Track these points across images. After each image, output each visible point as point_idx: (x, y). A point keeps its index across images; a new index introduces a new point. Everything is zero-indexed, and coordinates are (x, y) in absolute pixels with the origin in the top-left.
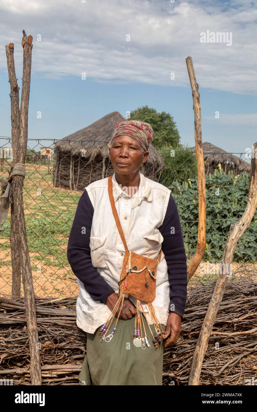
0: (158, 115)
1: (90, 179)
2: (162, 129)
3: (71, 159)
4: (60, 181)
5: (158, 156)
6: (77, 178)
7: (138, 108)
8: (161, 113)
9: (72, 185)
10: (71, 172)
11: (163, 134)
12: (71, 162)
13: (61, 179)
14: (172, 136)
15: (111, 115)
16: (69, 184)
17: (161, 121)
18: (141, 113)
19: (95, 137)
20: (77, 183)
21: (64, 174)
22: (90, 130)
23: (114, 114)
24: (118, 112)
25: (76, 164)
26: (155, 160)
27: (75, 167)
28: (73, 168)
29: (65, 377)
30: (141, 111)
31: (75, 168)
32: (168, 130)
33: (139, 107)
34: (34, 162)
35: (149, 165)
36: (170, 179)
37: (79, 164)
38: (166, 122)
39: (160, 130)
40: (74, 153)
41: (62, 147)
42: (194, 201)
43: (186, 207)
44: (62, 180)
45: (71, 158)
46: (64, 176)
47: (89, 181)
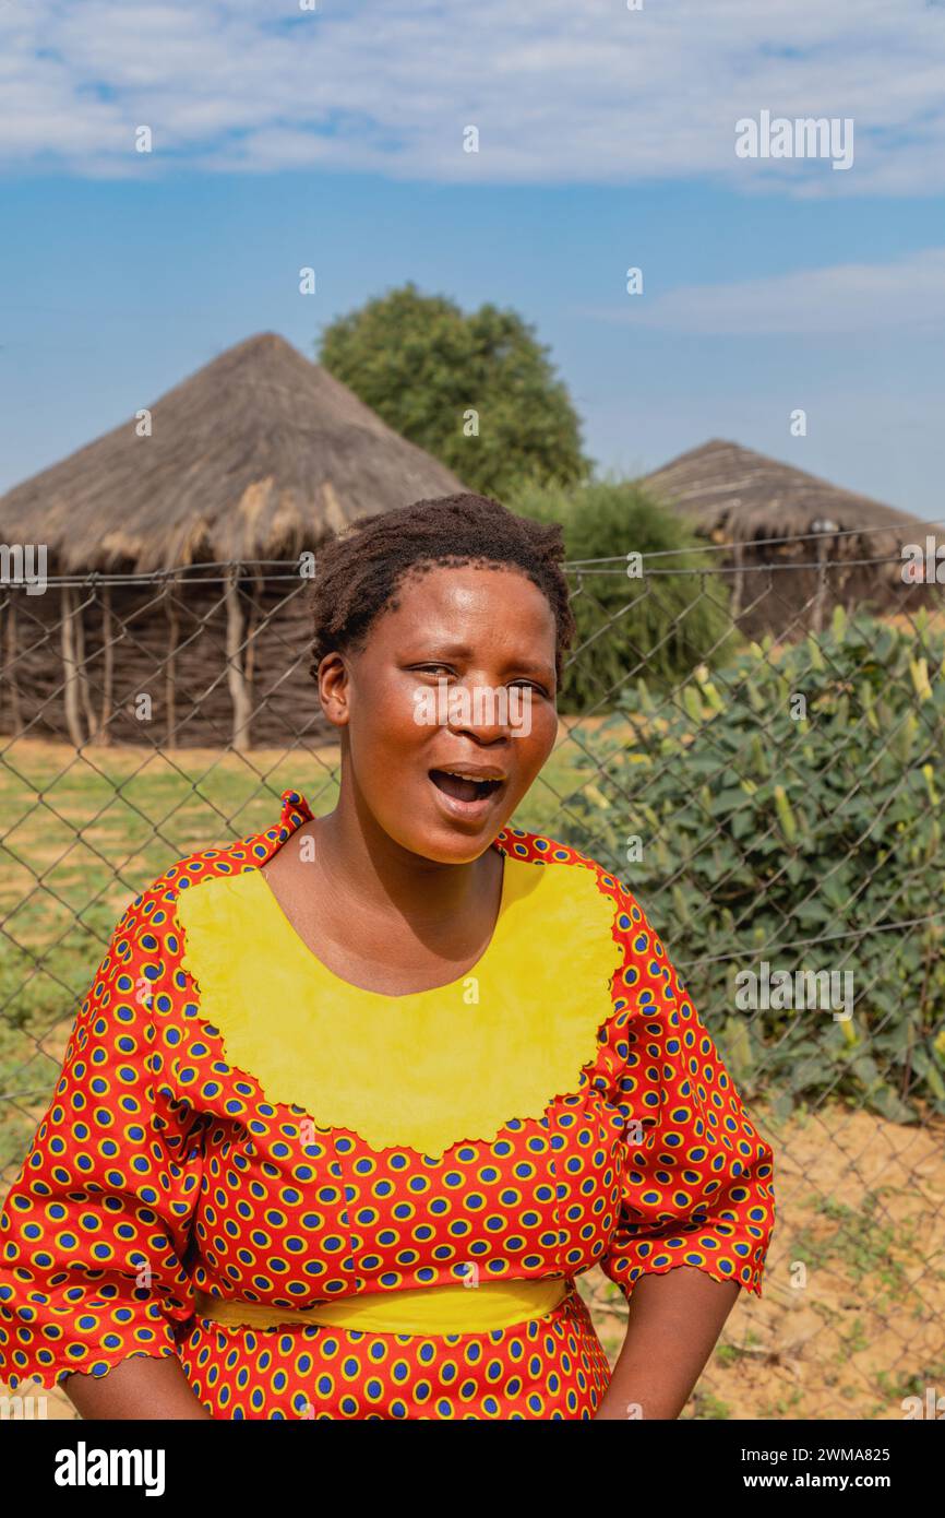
0: (468, 324)
1: (170, 681)
2: (493, 393)
3: (64, 592)
4: (15, 705)
6: (103, 681)
9: (83, 719)
10: (68, 653)
12: (65, 608)
13: (20, 693)
14: (540, 421)
15: (247, 351)
16: (65, 716)
17: (485, 353)
18: (383, 320)
19: (174, 467)
20: (107, 709)
21: (33, 670)
23: (259, 345)
24: (276, 332)
25: (94, 616)
27: (87, 628)
28: (80, 634)
30: (382, 313)
31: (90, 636)
32: (520, 394)
37: (108, 615)
38: (507, 357)
40: (77, 555)
42: (749, 789)
43: (708, 828)
44: (26, 702)
46: (38, 679)
47: (165, 695)
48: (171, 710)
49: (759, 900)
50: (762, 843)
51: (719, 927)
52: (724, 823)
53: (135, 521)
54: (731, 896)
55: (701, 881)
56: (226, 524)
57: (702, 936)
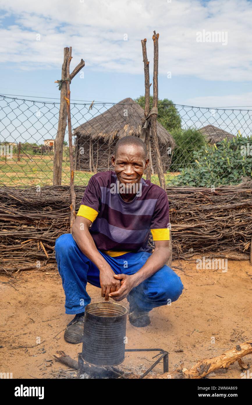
0: (160, 102)
1: (109, 160)
2: (164, 115)
3: (90, 144)
4: (80, 165)
5: (169, 136)
6: (96, 160)
7: (140, 96)
8: (163, 100)
9: (92, 168)
10: (90, 155)
11: (166, 120)
12: (90, 146)
13: (81, 162)
14: (174, 122)
15: (125, 101)
16: (89, 167)
17: (163, 108)
18: (143, 100)
19: (112, 121)
20: (97, 165)
21: (83, 158)
22: (107, 116)
23: (127, 100)
24: (131, 98)
25: (95, 148)
26: (167, 140)
27: (94, 150)
28: (92, 151)
29: (182, 231)
30: (143, 99)
31: (94, 152)
32: (170, 116)
33: (142, 95)
34: (41, 153)
35: (162, 145)
36: (181, 158)
37: (98, 148)
38: (167, 109)
39: (163, 117)
40: (94, 137)
41: (81, 132)
42: (223, 159)
43: (216, 164)
44: (81, 164)
45: (90, 142)
46: (84, 160)
47: (108, 163)
48: (109, 165)
49: (223, 175)
50: (225, 166)
51: (218, 178)
52: (219, 163)
53: (104, 131)
54: (220, 175)
55: (215, 172)
56: (121, 132)
57: (215, 179)
